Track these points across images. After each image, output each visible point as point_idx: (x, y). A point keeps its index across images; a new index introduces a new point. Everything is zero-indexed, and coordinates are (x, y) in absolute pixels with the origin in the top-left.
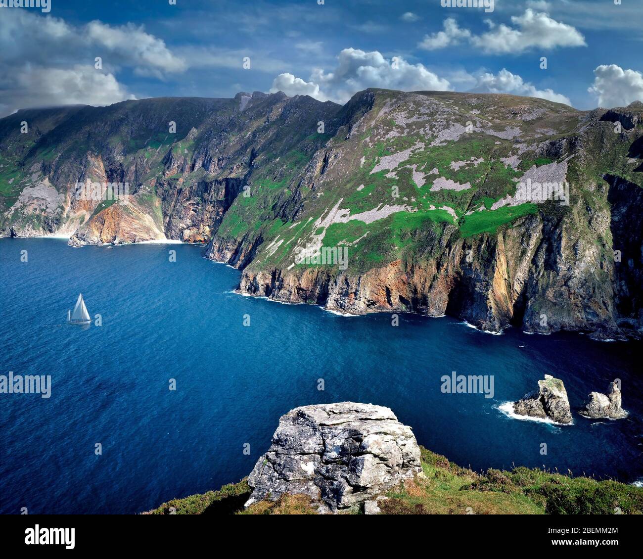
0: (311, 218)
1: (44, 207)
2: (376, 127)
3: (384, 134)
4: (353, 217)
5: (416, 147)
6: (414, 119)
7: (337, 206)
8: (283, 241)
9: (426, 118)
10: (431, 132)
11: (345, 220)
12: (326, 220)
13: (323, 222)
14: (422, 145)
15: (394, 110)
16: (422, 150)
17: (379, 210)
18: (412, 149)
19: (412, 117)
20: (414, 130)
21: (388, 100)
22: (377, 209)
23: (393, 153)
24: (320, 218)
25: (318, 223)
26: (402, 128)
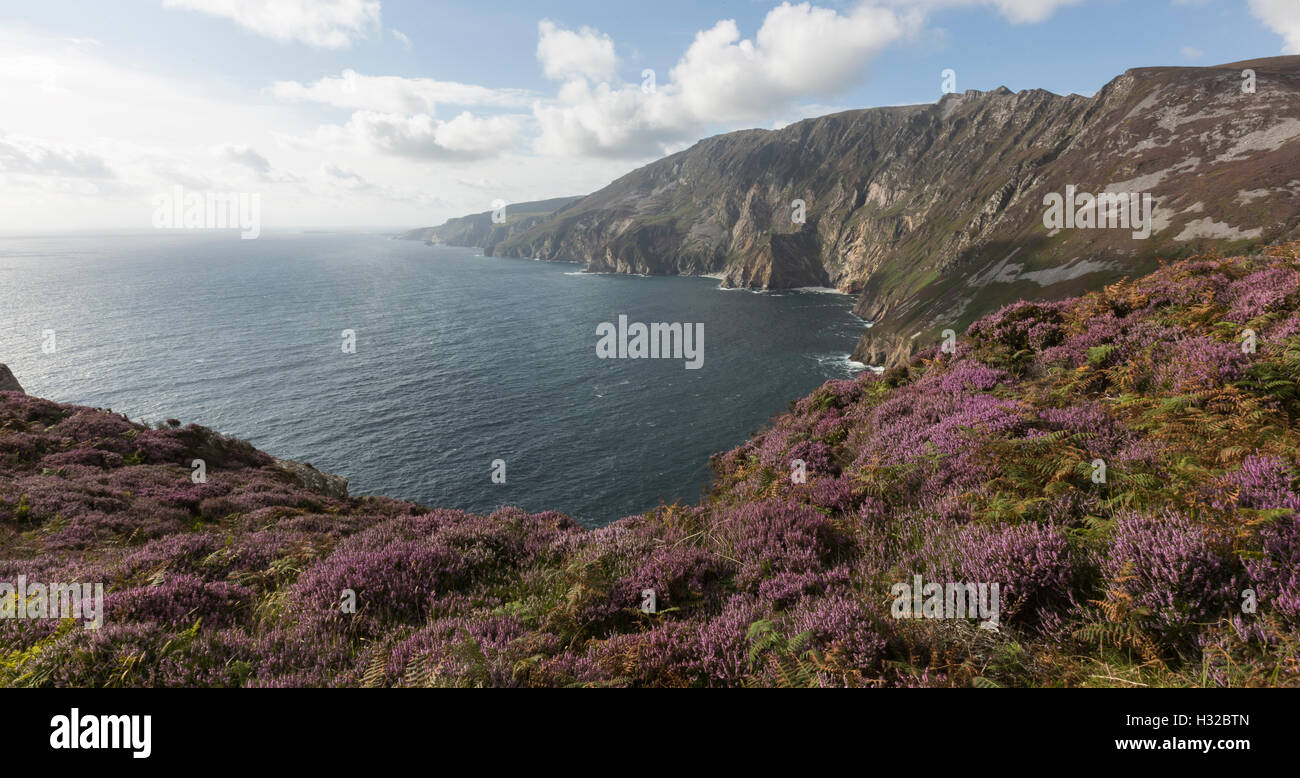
0: (965, 274)
1: (707, 245)
2: (1116, 137)
3: (1127, 147)
4: (1024, 277)
5: (1182, 165)
6: (1199, 116)
7: (1006, 260)
8: (918, 302)
9: (1223, 112)
10: (1223, 138)
11: (1011, 279)
12: (983, 278)
13: (979, 281)
14: (1194, 161)
15: (1163, 104)
16: (1192, 170)
17: (1069, 267)
18: (1171, 170)
19: (1194, 113)
20: (1189, 135)
21: (1159, 86)
22: (1065, 266)
23: (1130, 177)
24: (976, 275)
25: (972, 282)
26: (1167, 133)
